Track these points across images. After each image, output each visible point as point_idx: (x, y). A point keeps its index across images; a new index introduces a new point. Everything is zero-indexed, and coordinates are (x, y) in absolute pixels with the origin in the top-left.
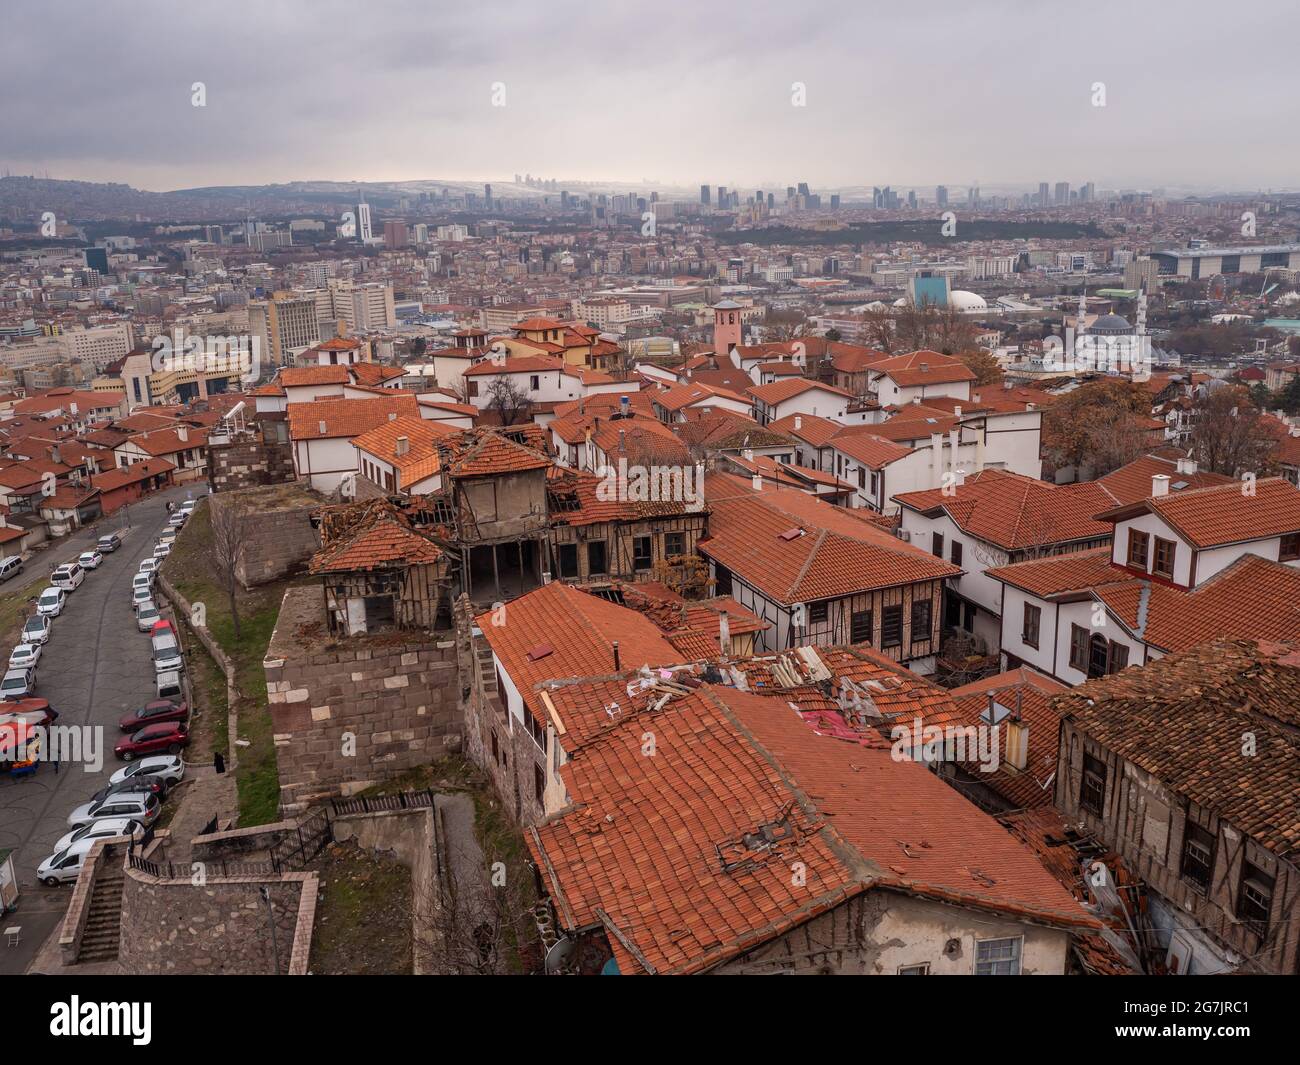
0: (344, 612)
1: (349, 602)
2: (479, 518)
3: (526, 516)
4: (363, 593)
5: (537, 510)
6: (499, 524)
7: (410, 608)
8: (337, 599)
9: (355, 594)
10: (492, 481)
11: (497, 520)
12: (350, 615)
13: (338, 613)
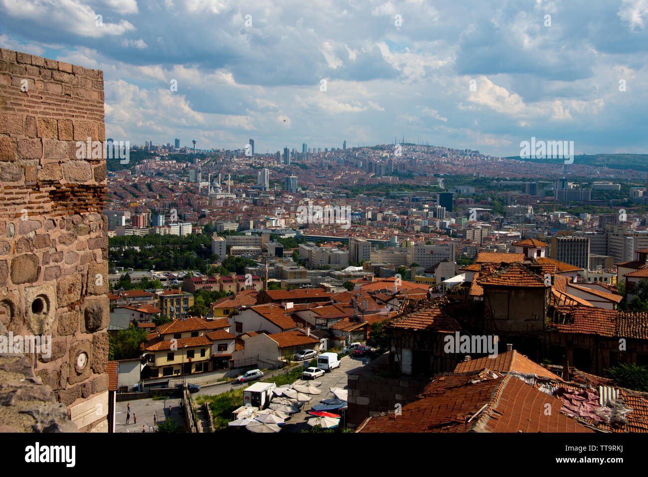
0: (400, 356)
1: (403, 350)
2: (497, 315)
3: (529, 320)
4: (412, 346)
5: (537, 317)
6: (509, 322)
7: (439, 362)
8: (396, 348)
9: (407, 345)
10: (507, 291)
11: (508, 319)
12: (403, 359)
13: (396, 356)
